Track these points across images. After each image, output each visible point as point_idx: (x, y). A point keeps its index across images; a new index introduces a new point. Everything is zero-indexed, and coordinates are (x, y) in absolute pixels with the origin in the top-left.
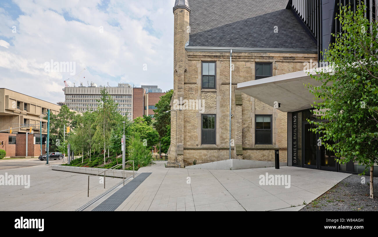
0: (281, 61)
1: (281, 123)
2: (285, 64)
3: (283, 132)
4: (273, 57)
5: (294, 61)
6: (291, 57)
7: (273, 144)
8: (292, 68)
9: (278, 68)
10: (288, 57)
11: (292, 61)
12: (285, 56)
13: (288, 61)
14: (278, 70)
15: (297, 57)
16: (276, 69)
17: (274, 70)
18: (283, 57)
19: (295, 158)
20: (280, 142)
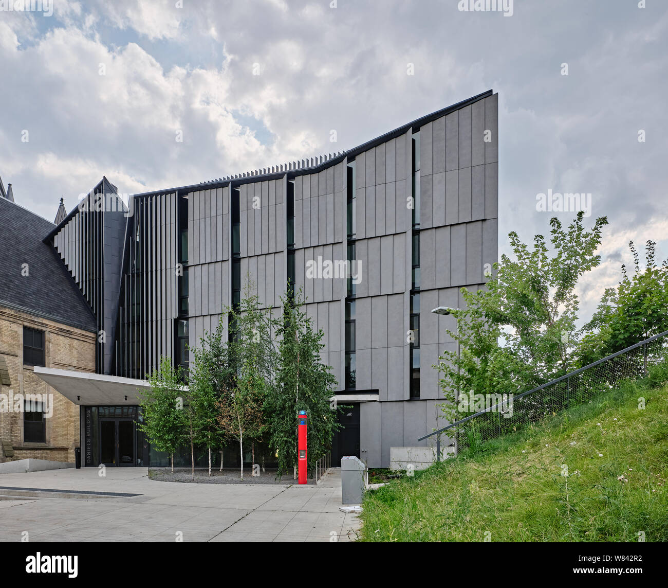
0: (56, 332)
1: (56, 415)
2: (61, 338)
3: (58, 427)
4: (47, 325)
5: (71, 336)
6: (68, 331)
7: (47, 442)
8: (69, 345)
9: (52, 341)
10: (64, 330)
11: (68, 335)
12: (61, 327)
13: (64, 334)
14: (52, 343)
15: (74, 332)
16: (50, 342)
17: (47, 343)
18: (59, 328)
19: (89, 457)
20: (55, 440)
